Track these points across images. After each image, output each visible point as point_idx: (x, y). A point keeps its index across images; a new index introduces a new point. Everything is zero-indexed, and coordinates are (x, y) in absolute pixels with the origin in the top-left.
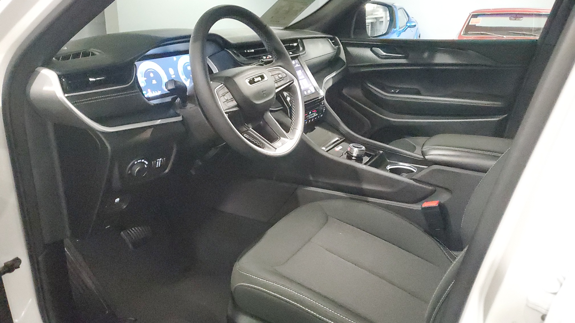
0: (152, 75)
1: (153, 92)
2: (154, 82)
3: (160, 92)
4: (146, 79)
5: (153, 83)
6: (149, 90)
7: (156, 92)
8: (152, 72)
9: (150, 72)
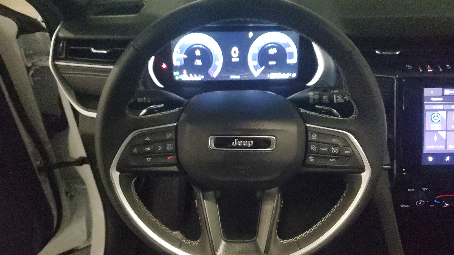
0: (198, 53)
1: (191, 75)
2: (198, 62)
3: (203, 77)
4: (186, 56)
5: (195, 64)
6: (185, 72)
7: (195, 75)
8: (200, 49)
9: (196, 49)
